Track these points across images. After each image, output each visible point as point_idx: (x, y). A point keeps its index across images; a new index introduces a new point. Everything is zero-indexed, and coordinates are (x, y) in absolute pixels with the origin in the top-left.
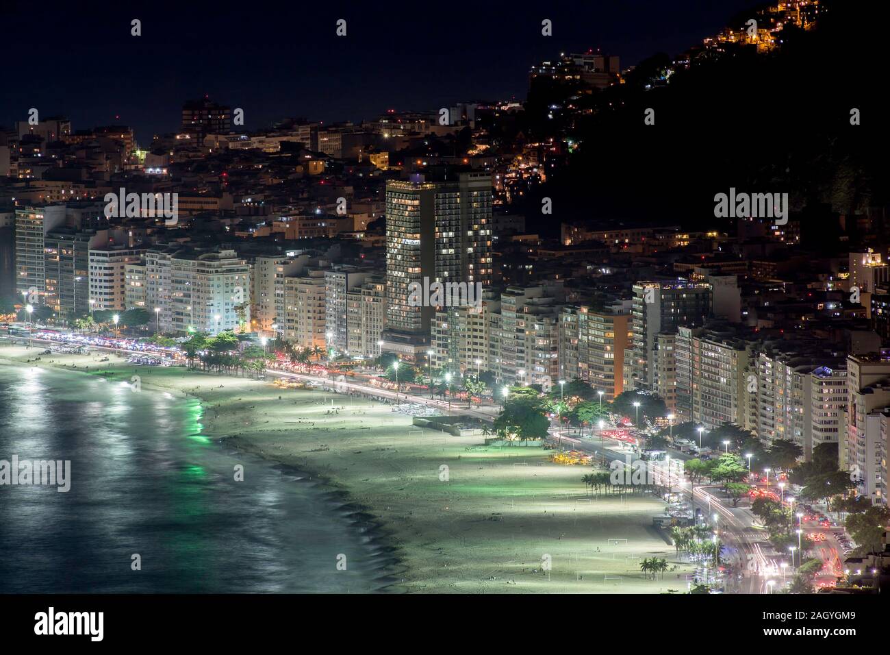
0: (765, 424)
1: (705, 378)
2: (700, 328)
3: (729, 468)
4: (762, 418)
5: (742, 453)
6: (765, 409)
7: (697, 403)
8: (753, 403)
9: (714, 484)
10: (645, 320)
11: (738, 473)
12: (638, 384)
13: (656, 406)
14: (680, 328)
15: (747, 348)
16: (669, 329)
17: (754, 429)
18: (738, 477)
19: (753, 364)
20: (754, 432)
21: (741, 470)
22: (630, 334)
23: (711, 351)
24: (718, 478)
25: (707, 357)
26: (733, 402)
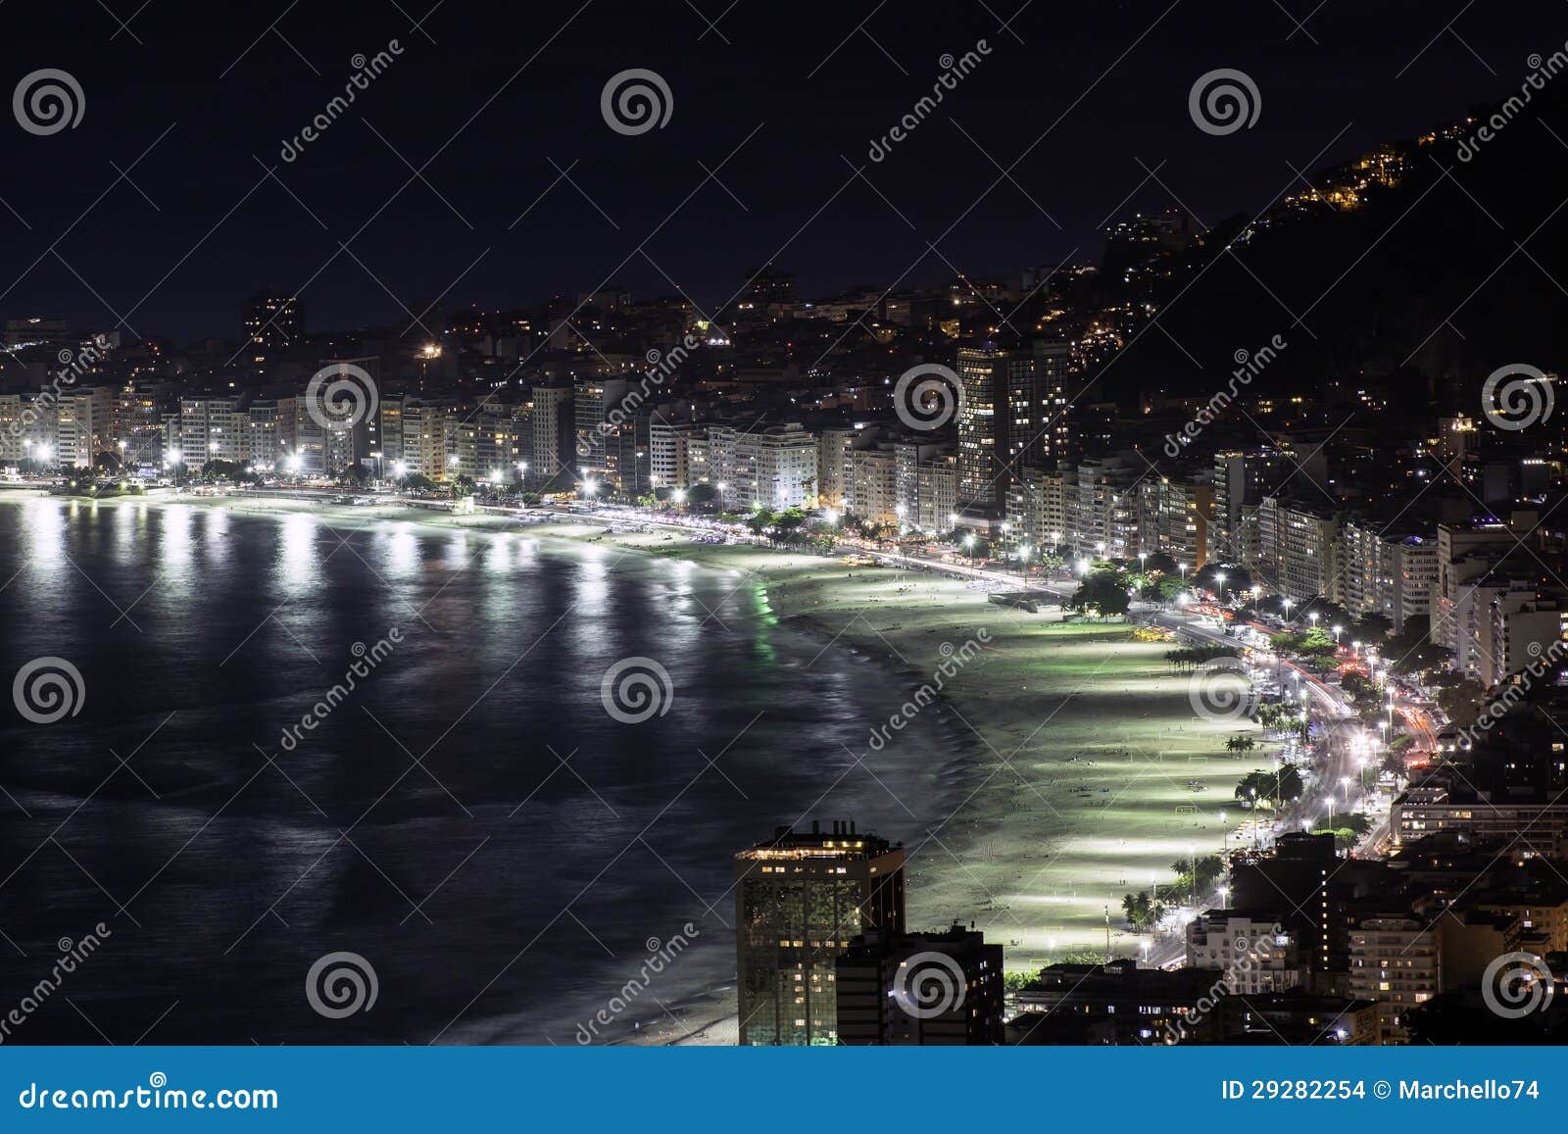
0: (1353, 596)
1: (1291, 549)
2: (1284, 498)
3: (1317, 642)
4: (1351, 590)
5: (1331, 625)
6: (1353, 580)
7: (1283, 575)
8: (1342, 574)
9: (1301, 659)
10: (1227, 489)
11: (1326, 647)
12: (1220, 556)
13: (1241, 579)
14: (1264, 498)
15: (1334, 517)
16: (1253, 499)
17: (1343, 601)
18: (1328, 651)
19: (1340, 534)
20: (1342, 605)
21: (1329, 644)
22: (1212, 505)
23: (1297, 521)
24: (1305, 652)
25: (1293, 527)
26: (1321, 574)
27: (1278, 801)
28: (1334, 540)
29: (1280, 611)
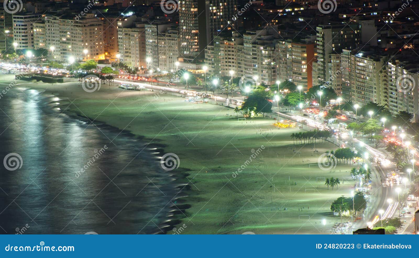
0: (392, 102)
1: (358, 77)
2: (354, 50)
3: (373, 127)
4: (390, 99)
5: (379, 118)
6: (392, 93)
7: (354, 91)
8: (385, 90)
9: (365, 136)
10: (323, 46)
11: (378, 130)
12: (320, 82)
13: (331, 93)
14: (343, 50)
15: (381, 60)
16: (339, 51)
17: (386, 105)
18: (379, 131)
19: (385, 69)
20: (386, 107)
21: (379, 128)
22: (315, 54)
23: (361, 62)
24: (367, 132)
25: (359, 66)
26: (374, 90)
27: (353, 211)
28: (381, 72)
29: (352, 109)
